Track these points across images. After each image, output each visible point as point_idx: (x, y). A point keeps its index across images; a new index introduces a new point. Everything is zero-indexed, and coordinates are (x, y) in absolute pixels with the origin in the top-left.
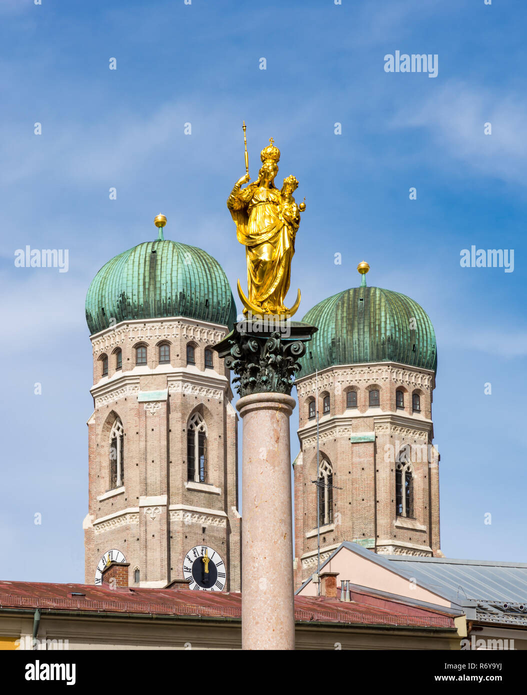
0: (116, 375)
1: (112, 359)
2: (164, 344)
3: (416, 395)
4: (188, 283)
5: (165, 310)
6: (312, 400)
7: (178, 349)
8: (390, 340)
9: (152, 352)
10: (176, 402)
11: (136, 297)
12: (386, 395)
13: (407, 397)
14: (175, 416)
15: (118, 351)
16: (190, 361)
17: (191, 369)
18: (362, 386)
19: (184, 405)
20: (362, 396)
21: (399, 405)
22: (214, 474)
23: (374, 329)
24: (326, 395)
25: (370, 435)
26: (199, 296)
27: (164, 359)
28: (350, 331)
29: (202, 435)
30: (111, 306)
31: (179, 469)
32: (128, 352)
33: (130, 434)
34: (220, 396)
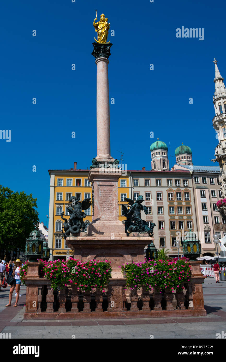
0: (154, 156)
1: (153, 154)
2: (159, 153)
3: (190, 157)
4: (162, 145)
5: (159, 149)
6: (178, 158)
7: (161, 153)
8: (186, 151)
9: (158, 153)
10: (161, 159)
11: (156, 147)
12: (186, 157)
13: (189, 158)
14: (161, 160)
15: (154, 154)
16: (163, 154)
17: (163, 155)
18: (183, 156)
19: (162, 159)
20: (183, 157)
21: (188, 158)
22: (166, 167)
23: (184, 150)
24: (179, 158)
25: (185, 162)
26: (163, 147)
27: (159, 154)
28: (181, 150)
29: (165, 163)
30: (153, 148)
31: (162, 167)
32: (155, 154)
33: (156, 163)
34: (166, 158)
